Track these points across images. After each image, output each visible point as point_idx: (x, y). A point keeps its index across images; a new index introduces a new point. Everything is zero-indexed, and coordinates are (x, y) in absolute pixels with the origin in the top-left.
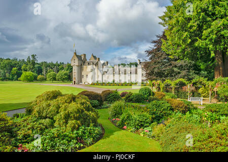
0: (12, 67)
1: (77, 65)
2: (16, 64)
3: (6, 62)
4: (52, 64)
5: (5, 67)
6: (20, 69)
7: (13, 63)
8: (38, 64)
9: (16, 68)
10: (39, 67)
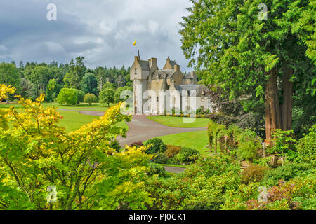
0: (49, 78)
1: (140, 78)
2: (54, 73)
3: (39, 69)
4: (115, 71)
5: (38, 78)
6: (61, 82)
7: (50, 70)
8: (90, 71)
9: (54, 80)
10: (91, 78)
